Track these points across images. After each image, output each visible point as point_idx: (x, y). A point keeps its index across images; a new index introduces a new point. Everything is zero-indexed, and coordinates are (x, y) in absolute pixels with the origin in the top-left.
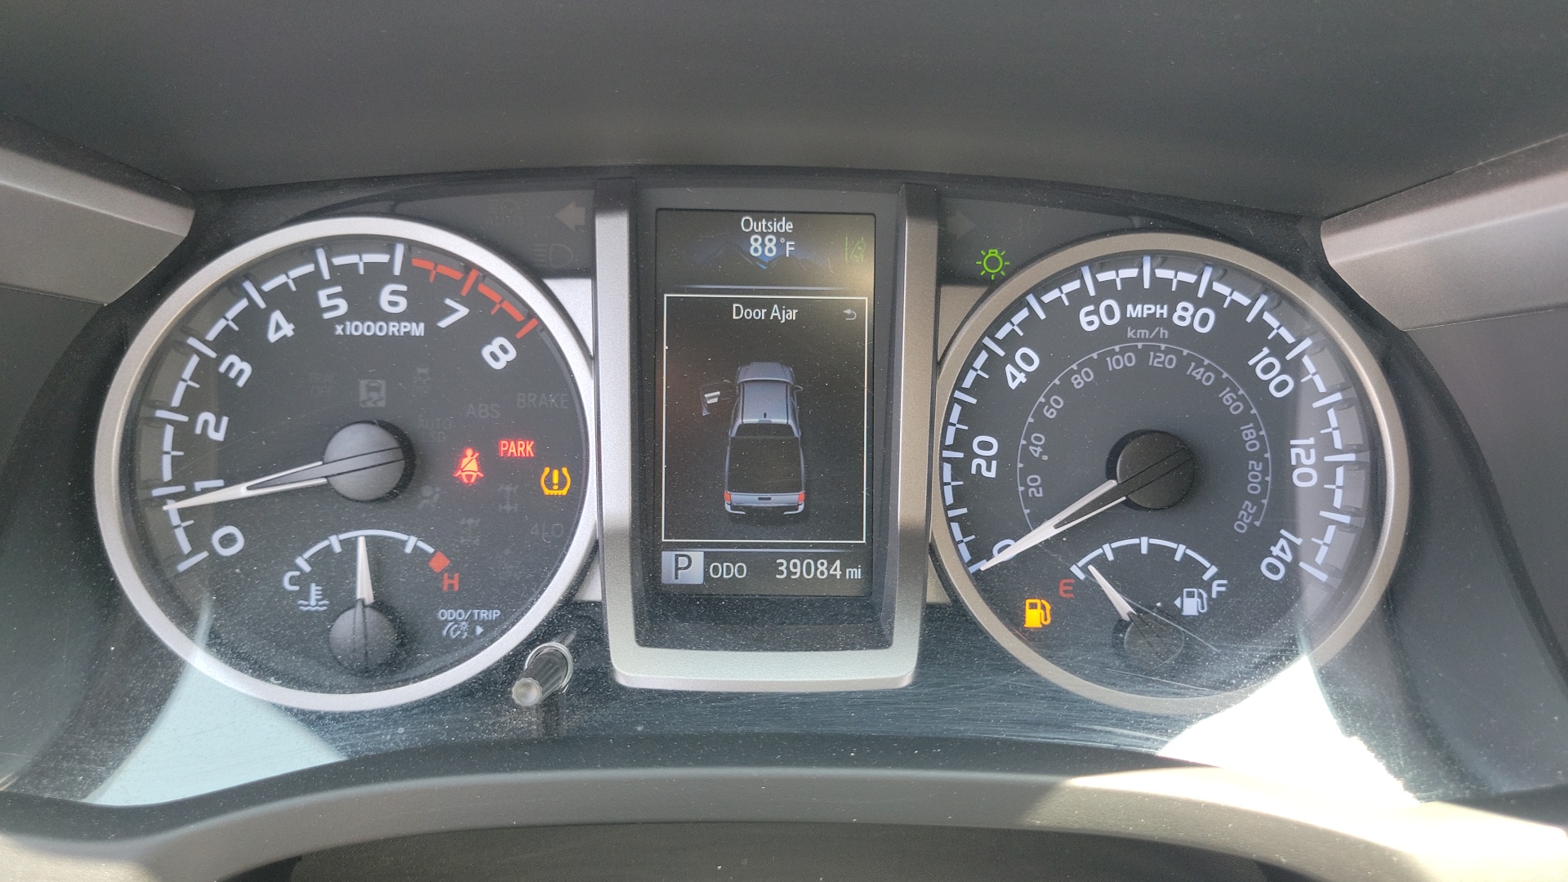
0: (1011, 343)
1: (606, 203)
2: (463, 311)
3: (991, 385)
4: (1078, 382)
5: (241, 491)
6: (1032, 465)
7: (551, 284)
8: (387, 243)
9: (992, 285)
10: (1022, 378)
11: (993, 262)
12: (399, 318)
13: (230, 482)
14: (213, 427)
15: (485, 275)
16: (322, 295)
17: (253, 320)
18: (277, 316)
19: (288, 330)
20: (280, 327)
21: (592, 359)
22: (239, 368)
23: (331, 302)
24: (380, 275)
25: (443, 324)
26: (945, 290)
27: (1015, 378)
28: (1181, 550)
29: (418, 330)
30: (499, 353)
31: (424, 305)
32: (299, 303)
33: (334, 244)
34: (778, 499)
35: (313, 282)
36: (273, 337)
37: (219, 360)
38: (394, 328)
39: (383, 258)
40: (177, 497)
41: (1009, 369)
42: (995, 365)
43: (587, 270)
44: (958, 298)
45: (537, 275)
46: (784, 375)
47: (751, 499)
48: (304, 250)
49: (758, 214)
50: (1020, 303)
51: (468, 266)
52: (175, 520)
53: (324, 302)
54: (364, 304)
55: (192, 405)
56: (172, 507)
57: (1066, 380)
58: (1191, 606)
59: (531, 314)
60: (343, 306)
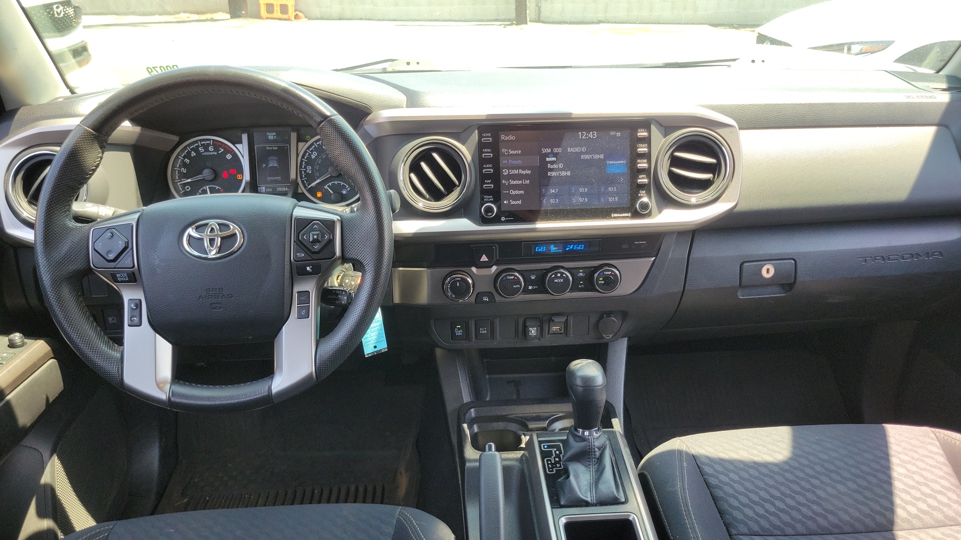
0: (312, 151)
1: (243, 132)
2: (223, 150)
3: (309, 158)
4: (323, 157)
5: (189, 180)
6: (317, 171)
7: (236, 145)
8: (209, 140)
9: (307, 142)
10: (314, 157)
11: (308, 138)
12: (212, 151)
13: (187, 179)
14: (184, 170)
15: (226, 144)
16: (200, 148)
17: (189, 153)
18: (193, 152)
19: (195, 154)
20: (193, 154)
21: (243, 157)
22: (187, 161)
23: (201, 149)
24: (209, 145)
25: (220, 152)
26: (299, 143)
27: (313, 157)
28: (342, 183)
29: (216, 153)
30: (229, 156)
31: (217, 149)
32: (196, 150)
33: (201, 140)
34: (276, 178)
35: (198, 146)
36: (192, 156)
37: (184, 160)
38: (212, 153)
39: (209, 142)
40: (179, 182)
41: (312, 155)
42: (310, 155)
43: (241, 142)
44: (301, 144)
45: (234, 144)
46: (275, 158)
47: (272, 178)
48: (196, 142)
49: (270, 132)
50: (312, 144)
51: (223, 143)
52: (179, 185)
53: (200, 150)
54: (206, 150)
55: (180, 167)
56: (178, 183)
57: (322, 157)
58: (344, 192)
59: (233, 150)
60: (203, 150)
